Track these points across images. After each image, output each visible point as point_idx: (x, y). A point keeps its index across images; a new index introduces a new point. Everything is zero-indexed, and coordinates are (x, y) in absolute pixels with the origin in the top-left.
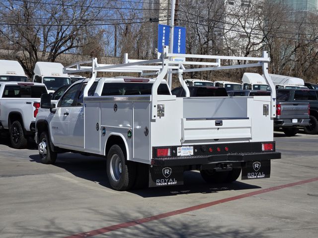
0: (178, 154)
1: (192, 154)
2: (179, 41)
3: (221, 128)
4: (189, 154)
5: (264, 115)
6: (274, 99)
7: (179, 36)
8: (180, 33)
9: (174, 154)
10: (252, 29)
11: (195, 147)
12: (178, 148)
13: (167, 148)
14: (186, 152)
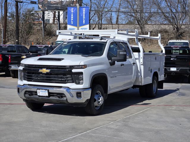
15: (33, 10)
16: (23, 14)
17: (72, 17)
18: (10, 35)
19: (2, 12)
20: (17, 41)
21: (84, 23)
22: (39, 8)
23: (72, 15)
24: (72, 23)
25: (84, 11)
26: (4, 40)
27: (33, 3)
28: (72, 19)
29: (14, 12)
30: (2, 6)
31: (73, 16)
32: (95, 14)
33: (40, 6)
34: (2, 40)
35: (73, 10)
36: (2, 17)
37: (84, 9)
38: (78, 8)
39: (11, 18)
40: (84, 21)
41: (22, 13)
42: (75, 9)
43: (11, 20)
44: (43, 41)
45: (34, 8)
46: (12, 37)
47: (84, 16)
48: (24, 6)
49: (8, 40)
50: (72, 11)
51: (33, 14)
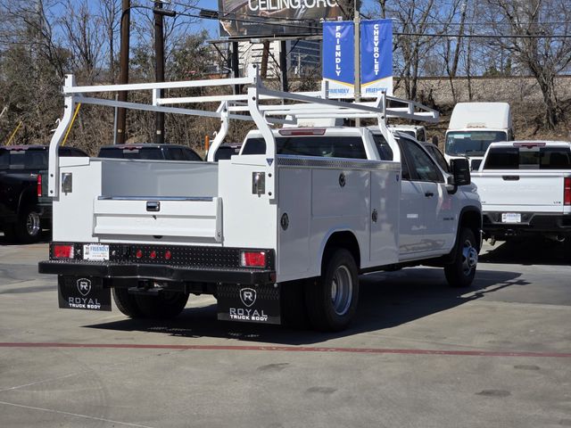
0: (85, 257)
1: (107, 258)
3: (160, 216)
4: (102, 259)
5: (254, 192)
6: (270, 161)
9: (79, 256)
11: (112, 247)
12: (85, 246)
13: (70, 244)
14: (97, 254)
15: (204, 38)
16: (173, 51)
17: (338, 54)
18: (135, 116)
19: (112, 48)
20: (159, 132)
21: (377, 72)
22: (223, 32)
23: (338, 47)
24: (338, 73)
25: (378, 33)
26: (119, 131)
27: (209, 17)
28: (338, 61)
29: (147, 46)
30: (111, 29)
31: (342, 50)
32: (396, 47)
33: (226, 25)
34: (115, 130)
35: (341, 31)
36: (112, 64)
37: (376, 26)
38: (357, 24)
39: (137, 66)
40: (376, 67)
41: (171, 48)
42: (348, 27)
43: (139, 70)
44: (234, 132)
45: (205, 32)
46: (143, 121)
47: (376, 49)
48: (178, 27)
49: (131, 131)
50: (338, 35)
51: (202, 53)
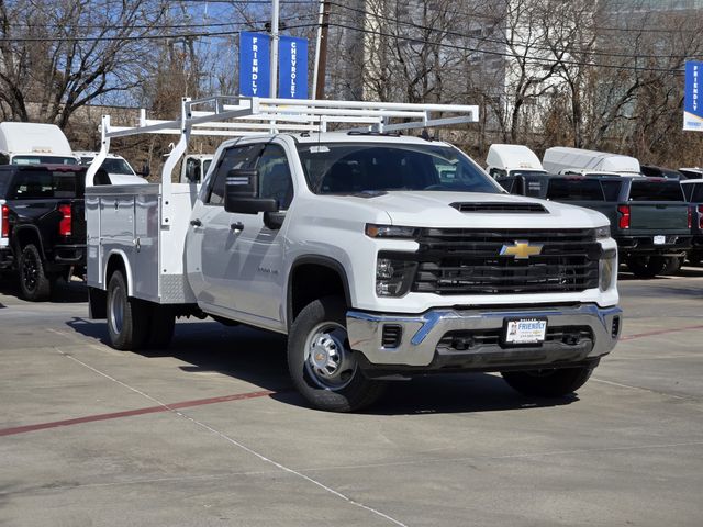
2: (294, 69)
7: (294, 57)
8: (293, 51)
10: (527, 47)
